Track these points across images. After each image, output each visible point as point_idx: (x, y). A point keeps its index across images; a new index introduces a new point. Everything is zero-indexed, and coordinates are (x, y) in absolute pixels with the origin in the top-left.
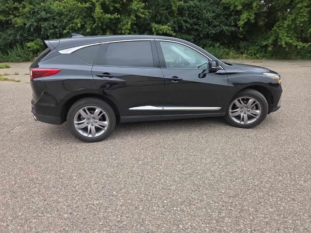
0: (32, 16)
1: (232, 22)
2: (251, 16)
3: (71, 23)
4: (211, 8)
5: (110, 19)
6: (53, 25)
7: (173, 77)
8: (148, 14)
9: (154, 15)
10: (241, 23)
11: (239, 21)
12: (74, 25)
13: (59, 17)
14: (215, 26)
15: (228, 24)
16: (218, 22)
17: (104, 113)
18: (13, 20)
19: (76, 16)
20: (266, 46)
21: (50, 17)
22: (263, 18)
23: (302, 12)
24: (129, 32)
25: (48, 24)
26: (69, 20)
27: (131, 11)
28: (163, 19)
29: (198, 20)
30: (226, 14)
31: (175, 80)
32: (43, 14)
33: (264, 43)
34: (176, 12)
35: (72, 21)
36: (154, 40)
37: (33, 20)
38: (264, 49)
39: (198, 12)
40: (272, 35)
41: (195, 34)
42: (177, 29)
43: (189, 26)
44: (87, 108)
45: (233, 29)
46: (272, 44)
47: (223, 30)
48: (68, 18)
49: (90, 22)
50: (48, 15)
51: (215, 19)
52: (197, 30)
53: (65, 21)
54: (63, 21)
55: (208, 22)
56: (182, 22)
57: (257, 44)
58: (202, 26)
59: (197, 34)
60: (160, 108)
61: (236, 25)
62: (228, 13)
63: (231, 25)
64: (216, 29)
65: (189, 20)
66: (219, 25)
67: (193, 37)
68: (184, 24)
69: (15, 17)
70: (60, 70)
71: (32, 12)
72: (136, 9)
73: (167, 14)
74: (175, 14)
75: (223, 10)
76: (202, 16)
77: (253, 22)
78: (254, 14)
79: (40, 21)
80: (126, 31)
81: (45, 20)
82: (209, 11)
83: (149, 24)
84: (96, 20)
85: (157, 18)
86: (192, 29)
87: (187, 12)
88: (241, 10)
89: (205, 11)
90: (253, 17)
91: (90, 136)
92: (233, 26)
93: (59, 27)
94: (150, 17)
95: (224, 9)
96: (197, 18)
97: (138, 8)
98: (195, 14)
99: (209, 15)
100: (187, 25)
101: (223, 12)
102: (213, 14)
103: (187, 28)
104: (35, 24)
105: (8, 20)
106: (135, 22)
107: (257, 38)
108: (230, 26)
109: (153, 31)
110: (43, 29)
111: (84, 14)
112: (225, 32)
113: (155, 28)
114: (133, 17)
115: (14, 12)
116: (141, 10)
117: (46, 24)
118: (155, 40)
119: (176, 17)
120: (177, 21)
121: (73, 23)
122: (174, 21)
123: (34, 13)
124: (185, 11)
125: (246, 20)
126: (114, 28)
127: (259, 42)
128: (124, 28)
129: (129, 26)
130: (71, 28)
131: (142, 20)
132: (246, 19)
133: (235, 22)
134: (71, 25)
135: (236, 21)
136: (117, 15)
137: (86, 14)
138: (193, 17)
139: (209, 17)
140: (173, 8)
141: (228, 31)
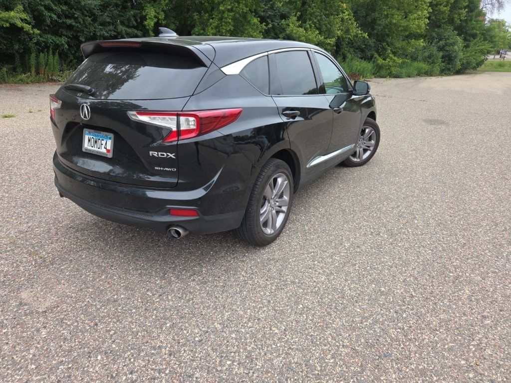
1: (132, 20)
2: (158, 14)
14: (105, 24)
23: (225, 18)
29: (71, 9)
41: (70, 35)
52: (71, 27)
56: (41, 8)
58: (80, 20)
63: (131, 25)
65: (54, 7)
67: (67, 39)
68: (46, 13)
77: (163, 23)
86: (63, 25)
90: (162, 15)
91: (272, 231)
92: (134, 27)
118: (311, 50)
139: (93, 6)
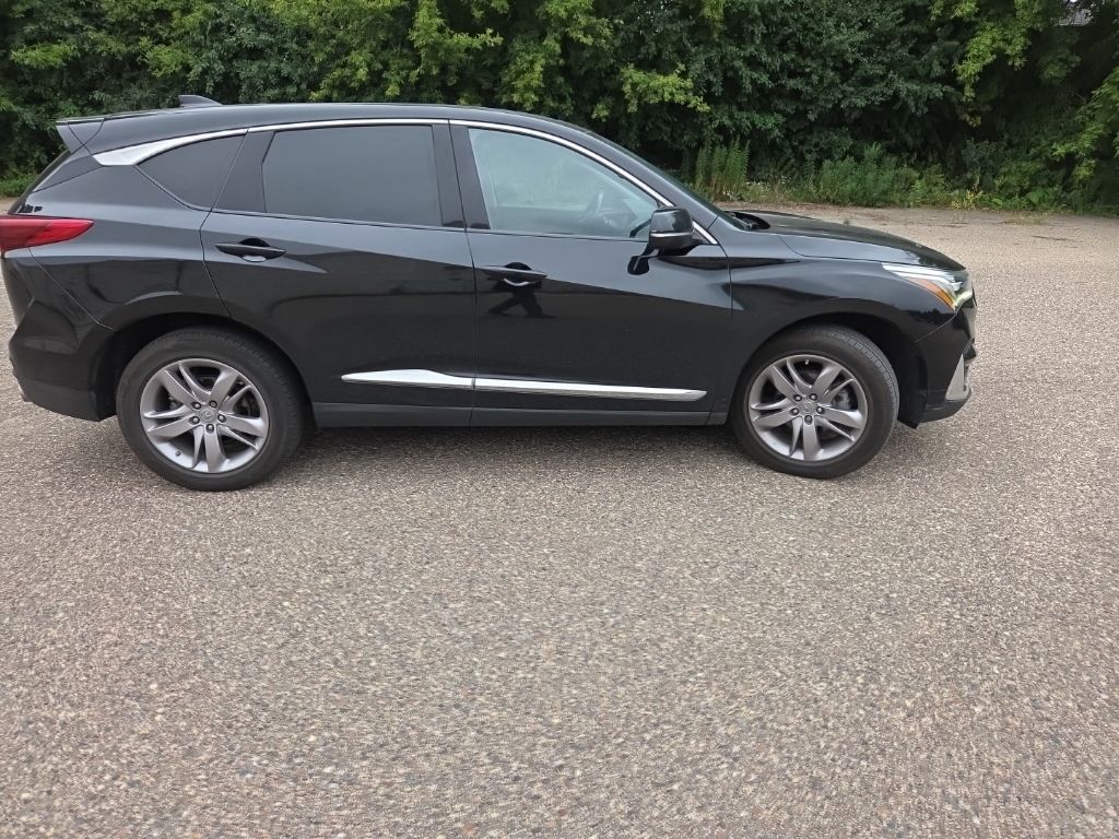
0: (212, 41)
1: (936, 62)
2: (1009, 42)
3: (338, 66)
4: (855, 12)
5: (468, 50)
6: (278, 72)
7: (507, 266)
8: (607, 32)
9: (632, 36)
10: (970, 69)
11: (962, 59)
12: (347, 72)
13: (297, 43)
14: (867, 81)
15: (922, 71)
16: (882, 63)
17: (250, 386)
18: (149, 55)
19: (356, 41)
20: (1071, 160)
21: (270, 46)
22: (1065, 53)
24: (536, 99)
25: (260, 67)
26: (333, 57)
27: (547, 22)
28: (668, 53)
29: (803, 58)
30: (915, 34)
31: (519, 278)
32: (246, 34)
33: (1061, 150)
34: (719, 25)
35: (344, 59)
36: (446, 122)
37: (212, 54)
38: (1062, 173)
39: (805, 26)
40: (1092, 118)
41: (790, 110)
42: (718, 90)
43: (764, 79)
44: (184, 364)
45: (937, 91)
46: (1092, 155)
47: (896, 95)
48: (328, 49)
49: (402, 62)
50: (263, 37)
51: (868, 53)
52: (796, 94)
53: (319, 58)
54: (313, 59)
55: (840, 65)
56: (738, 63)
57: (1032, 151)
58: (815, 78)
59: (797, 109)
60: (464, 382)
61: (950, 78)
62: (924, 30)
63: (932, 75)
64: (871, 90)
65: (765, 58)
66: (883, 78)
67: (781, 119)
68: (745, 72)
69: (157, 44)
70: (91, 225)
71: (209, 28)
72: (563, 14)
73: (685, 35)
74: (716, 36)
75: (902, 19)
76: (819, 43)
77: (1017, 64)
78: (1023, 35)
79: (236, 56)
80: (526, 95)
81: (255, 53)
82: (847, 21)
83: (613, 71)
84: (423, 53)
85: (643, 50)
86: (779, 91)
87: (759, 29)
88: (973, 19)
89: (831, 23)
90: (1019, 44)
91: (203, 467)
92: (938, 80)
93: (296, 79)
94: (617, 43)
95: (906, 14)
96: (800, 49)
97: (571, 13)
98: (793, 34)
99: (846, 39)
100: (755, 75)
101: (901, 25)
102: (862, 36)
103: (759, 88)
104: (219, 67)
105: (137, 55)
106: (558, 61)
107: (1035, 129)
108: (928, 79)
109: (626, 97)
110: (244, 87)
111: (381, 36)
112: (905, 106)
113: (634, 85)
114: (552, 43)
115: (157, 25)
116: (583, 20)
117: (255, 68)
118: (452, 122)
119: (719, 45)
120: (721, 61)
121: (344, 66)
122: (709, 62)
123: (217, 28)
124: (752, 21)
125: (990, 59)
126: (486, 85)
127: (1044, 143)
128: (520, 84)
129: (536, 77)
130: (337, 83)
131: (586, 54)
132: (992, 53)
133: (948, 66)
134: (337, 73)
135: (951, 62)
136: (493, 35)
137: (391, 36)
138: (783, 47)
139: (846, 46)
140: (707, 11)
141: (917, 98)
